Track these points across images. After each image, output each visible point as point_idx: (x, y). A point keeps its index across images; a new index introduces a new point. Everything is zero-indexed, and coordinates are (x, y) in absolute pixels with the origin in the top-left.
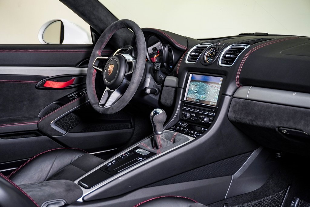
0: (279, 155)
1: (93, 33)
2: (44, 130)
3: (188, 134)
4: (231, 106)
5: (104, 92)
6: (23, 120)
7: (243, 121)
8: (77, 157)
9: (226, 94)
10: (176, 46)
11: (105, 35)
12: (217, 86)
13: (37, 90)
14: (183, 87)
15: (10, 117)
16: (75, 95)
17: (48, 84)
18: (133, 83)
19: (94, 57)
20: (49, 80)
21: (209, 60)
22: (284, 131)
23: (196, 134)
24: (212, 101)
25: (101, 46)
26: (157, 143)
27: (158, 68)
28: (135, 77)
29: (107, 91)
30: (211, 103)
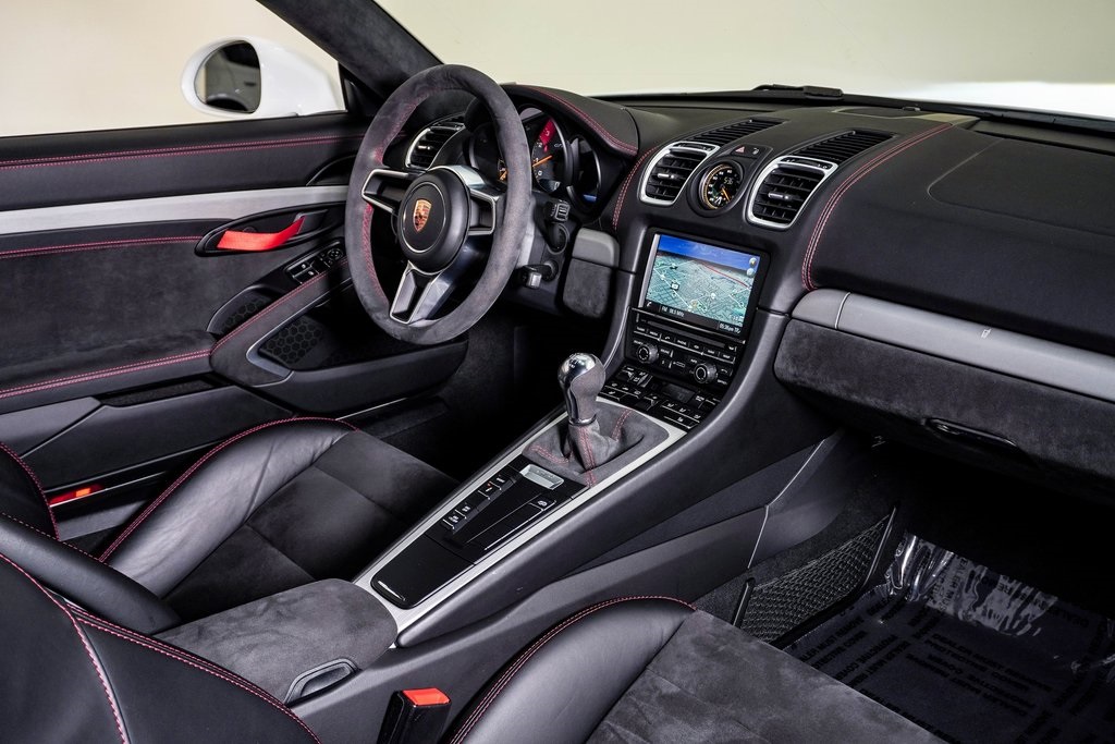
0: (880, 441)
1: (346, 82)
2: (230, 373)
3: (658, 413)
4: (783, 342)
5: (404, 275)
6: (167, 349)
7: (821, 388)
8: (327, 443)
9: (772, 308)
10: (607, 145)
11: (394, 106)
12: (741, 278)
13: (198, 260)
14: (634, 270)
15: (130, 342)
16: (307, 266)
17: (229, 240)
18: (497, 268)
19: (365, 168)
20: (231, 228)
21: (712, 199)
22: (944, 428)
23: (683, 417)
24: (726, 321)
25: (385, 138)
26: (581, 450)
27: (563, 217)
28: (501, 251)
29: (411, 274)
30: (722, 326)
